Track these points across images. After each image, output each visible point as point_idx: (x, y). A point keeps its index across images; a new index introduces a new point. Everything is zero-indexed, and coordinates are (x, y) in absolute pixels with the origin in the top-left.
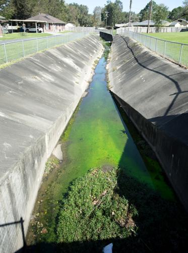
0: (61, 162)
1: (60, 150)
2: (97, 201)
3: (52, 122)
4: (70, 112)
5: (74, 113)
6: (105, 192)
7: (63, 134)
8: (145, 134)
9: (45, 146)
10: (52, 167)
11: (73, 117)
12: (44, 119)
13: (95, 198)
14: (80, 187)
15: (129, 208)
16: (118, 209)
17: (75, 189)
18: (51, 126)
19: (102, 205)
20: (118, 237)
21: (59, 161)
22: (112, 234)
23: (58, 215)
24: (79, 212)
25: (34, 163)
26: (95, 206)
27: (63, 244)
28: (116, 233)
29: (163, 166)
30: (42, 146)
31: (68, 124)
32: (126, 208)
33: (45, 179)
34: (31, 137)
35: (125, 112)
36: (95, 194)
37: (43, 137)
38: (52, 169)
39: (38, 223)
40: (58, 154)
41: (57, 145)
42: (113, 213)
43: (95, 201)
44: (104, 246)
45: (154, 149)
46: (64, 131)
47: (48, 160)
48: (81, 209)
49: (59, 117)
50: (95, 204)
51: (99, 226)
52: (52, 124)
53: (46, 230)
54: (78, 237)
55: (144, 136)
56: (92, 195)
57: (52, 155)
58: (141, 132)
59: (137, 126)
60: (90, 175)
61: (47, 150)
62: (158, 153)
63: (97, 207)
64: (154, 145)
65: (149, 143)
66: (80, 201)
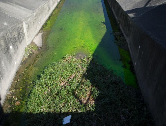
0: (40, 48)
1: (41, 38)
2: (65, 83)
3: (31, 11)
4: (54, 3)
5: (59, 3)
6: (73, 76)
7: (46, 24)
8: (122, 25)
9: (23, 33)
10: (31, 53)
11: (57, 7)
12: (23, 8)
13: (63, 80)
14: (52, 70)
15: (91, 89)
16: (81, 90)
17: (47, 72)
18: (30, 15)
19: (67, 86)
20: (77, 111)
21: (38, 47)
22: (73, 109)
23: (31, 92)
24: (48, 90)
25: (8, 48)
26: (62, 86)
27: (31, 114)
28: (76, 108)
29: (132, 56)
30: (19, 34)
31: (52, 14)
32: (88, 90)
33: (23, 63)
34: (6, 24)
35: (108, 4)
36: (64, 77)
37: (20, 25)
38: (31, 54)
39: (14, 97)
40: (38, 41)
41: (38, 33)
42: (76, 93)
43: (63, 83)
44: (65, 117)
45: (127, 40)
46: (47, 21)
47: (28, 46)
48: (50, 89)
49: (40, 7)
50: (62, 85)
51: (63, 102)
52: (31, 14)
53: (19, 102)
54: (44, 109)
55: (121, 28)
56: (61, 78)
57: (32, 43)
58: (119, 24)
59: (116, 18)
60: (64, 61)
61: (26, 37)
62: (130, 45)
63: (63, 87)
64: (127, 37)
65: (124, 35)
66: (50, 82)
